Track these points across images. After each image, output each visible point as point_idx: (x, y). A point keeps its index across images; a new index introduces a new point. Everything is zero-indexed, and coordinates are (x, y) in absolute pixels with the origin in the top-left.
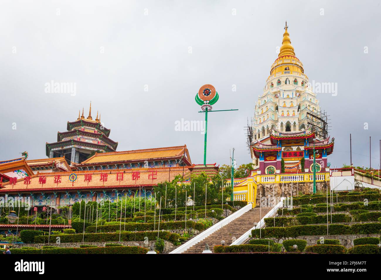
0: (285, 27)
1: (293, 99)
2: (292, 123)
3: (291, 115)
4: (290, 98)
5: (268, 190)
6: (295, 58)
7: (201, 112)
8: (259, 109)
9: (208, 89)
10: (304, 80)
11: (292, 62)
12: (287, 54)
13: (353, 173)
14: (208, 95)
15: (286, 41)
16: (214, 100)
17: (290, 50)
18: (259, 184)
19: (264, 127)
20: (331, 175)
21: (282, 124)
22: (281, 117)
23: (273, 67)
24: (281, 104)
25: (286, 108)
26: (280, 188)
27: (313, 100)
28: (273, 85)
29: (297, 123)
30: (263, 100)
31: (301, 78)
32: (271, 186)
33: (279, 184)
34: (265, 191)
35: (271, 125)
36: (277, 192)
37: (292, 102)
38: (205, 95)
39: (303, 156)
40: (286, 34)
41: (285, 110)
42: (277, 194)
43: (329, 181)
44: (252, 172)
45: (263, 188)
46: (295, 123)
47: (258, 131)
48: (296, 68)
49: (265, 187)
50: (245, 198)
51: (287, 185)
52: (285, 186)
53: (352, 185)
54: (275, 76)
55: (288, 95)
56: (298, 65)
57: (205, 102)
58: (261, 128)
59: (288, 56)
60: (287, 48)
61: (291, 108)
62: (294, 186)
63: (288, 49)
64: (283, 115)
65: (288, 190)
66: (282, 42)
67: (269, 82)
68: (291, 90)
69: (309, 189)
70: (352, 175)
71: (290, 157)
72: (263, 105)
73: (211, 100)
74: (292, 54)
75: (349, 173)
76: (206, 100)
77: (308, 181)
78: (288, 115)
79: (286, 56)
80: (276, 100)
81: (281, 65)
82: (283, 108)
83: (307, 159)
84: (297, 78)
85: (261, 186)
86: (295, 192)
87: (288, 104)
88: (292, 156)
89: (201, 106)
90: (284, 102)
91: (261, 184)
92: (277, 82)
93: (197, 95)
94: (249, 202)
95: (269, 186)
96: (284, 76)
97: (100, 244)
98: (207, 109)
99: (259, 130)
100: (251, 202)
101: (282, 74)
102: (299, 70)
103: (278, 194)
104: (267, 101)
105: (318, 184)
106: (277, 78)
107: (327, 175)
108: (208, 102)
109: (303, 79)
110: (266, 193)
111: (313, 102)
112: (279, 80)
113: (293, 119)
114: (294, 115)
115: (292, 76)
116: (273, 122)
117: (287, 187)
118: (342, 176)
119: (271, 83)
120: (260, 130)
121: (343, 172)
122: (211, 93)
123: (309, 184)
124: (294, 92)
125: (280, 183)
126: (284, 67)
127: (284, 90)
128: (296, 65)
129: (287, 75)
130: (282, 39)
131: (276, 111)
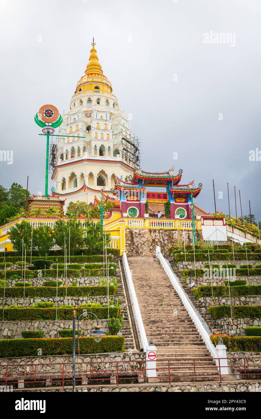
0: (93, 43)
1: (107, 121)
2: (107, 148)
3: (105, 139)
4: (104, 120)
5: (137, 235)
6: (105, 78)
7: (41, 135)
8: (67, 126)
9: (50, 110)
10: (115, 102)
11: (103, 81)
12: (96, 71)
13: (225, 223)
14: (50, 117)
15: (93, 57)
16: (57, 123)
17: (98, 67)
18: (127, 228)
19: (74, 147)
20: (202, 223)
21: (95, 146)
22: (95, 139)
23: (80, 83)
24: (94, 125)
25: (100, 130)
26: (150, 234)
27: (125, 124)
28: (82, 102)
29: (112, 148)
30: (73, 118)
31: (112, 99)
32: (140, 231)
33: (149, 230)
34: (133, 236)
35: (83, 146)
36: (147, 239)
37: (106, 124)
38: (47, 116)
39: (167, 199)
40: (93, 51)
41: (99, 133)
42: (147, 241)
43: (201, 230)
44: (113, 212)
45: (131, 232)
46: (109, 147)
47: (65, 150)
48: (106, 88)
49: (133, 232)
50: (116, 245)
51: (157, 231)
52: (156, 232)
53: (224, 236)
54: (85, 93)
55: (102, 116)
56: (109, 86)
57: (47, 124)
58: (71, 148)
59: (97, 74)
60: (95, 65)
61: (105, 131)
62: (165, 233)
63: (96, 67)
64: (96, 137)
65: (158, 237)
66: (89, 58)
67: (78, 98)
68: (105, 111)
69: (181, 238)
70: (224, 225)
71: (153, 198)
72: (73, 123)
73: (53, 123)
74: (101, 72)
75: (221, 222)
76: (49, 122)
77: (180, 228)
78: (102, 138)
79: (95, 74)
80: (88, 120)
81: (91, 83)
82: (97, 130)
83: (172, 202)
84: (109, 100)
85: (129, 230)
86: (167, 240)
87: (102, 127)
88: (155, 198)
89: (42, 129)
90: (98, 123)
91: (129, 229)
92: (87, 100)
93: (37, 114)
94: (122, 250)
95: (137, 231)
96: (95, 95)
97: (30, 324)
98: (48, 132)
99: (67, 150)
100: (124, 250)
101: (93, 93)
102: (109, 90)
103: (149, 241)
104: (77, 120)
105: (190, 232)
106: (87, 96)
107: (199, 223)
108: (50, 124)
109: (114, 100)
110: (134, 239)
111: (126, 126)
112: (89, 98)
113: (107, 142)
114: (108, 139)
115: (103, 96)
116: (85, 144)
117: (157, 234)
118: (213, 225)
119: (79, 100)
120: (69, 150)
121: (214, 221)
122: (53, 115)
123: (180, 232)
124: (108, 114)
125: (150, 228)
126: (95, 85)
127: (98, 111)
128: (106, 85)
129: (98, 94)
130: (89, 54)
131: (87, 131)
